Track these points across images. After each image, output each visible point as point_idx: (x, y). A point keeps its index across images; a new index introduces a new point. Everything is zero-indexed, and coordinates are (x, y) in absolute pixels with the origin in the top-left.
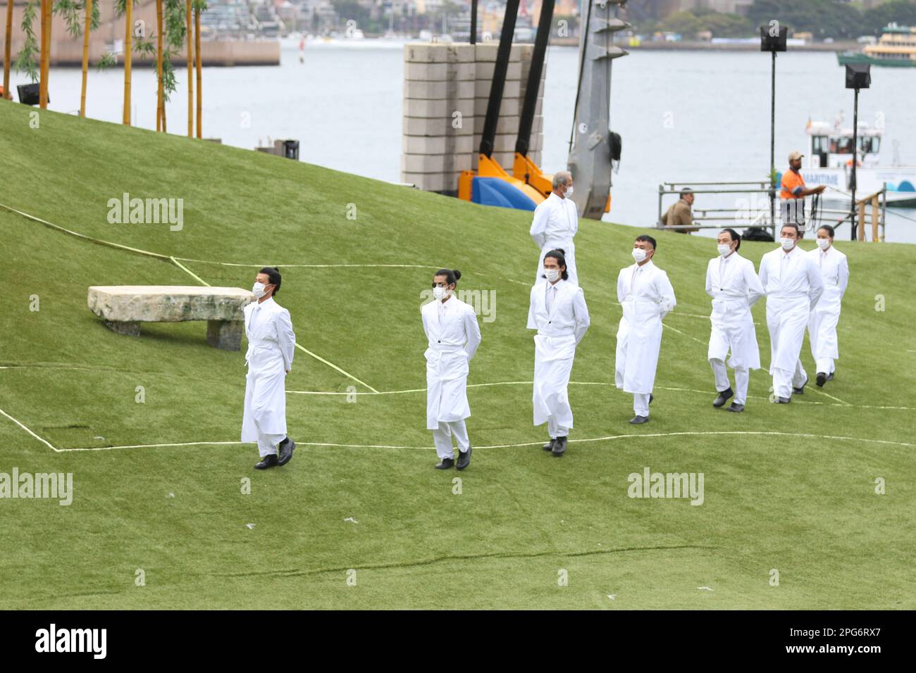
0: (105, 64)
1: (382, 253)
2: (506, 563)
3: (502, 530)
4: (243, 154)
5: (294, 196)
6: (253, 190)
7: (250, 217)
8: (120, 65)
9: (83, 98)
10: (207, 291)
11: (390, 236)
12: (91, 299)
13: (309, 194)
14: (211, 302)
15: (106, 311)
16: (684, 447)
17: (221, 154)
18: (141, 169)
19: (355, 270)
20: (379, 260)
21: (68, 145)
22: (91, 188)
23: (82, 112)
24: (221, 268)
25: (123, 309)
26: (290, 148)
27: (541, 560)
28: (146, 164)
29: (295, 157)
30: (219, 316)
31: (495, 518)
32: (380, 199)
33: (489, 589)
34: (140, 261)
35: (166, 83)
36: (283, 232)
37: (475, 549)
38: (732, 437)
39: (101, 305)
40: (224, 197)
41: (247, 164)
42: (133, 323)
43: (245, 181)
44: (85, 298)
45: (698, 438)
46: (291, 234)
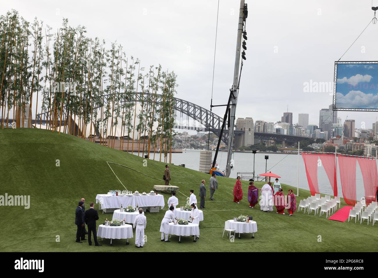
0: (157, 152)
1: (197, 181)
2: (214, 229)
3: (213, 223)
4: (177, 166)
5: (184, 173)
6: (178, 172)
7: (178, 176)
8: (160, 152)
9: (154, 158)
10: (171, 186)
11: (198, 179)
12: (154, 187)
13: (186, 172)
14: (172, 188)
15: (156, 189)
16: (240, 212)
17: (174, 166)
18: (162, 168)
19: (192, 184)
20: (196, 182)
21: (151, 164)
22: (155, 171)
23: (154, 159)
24: (173, 183)
25: (159, 189)
26: (184, 165)
27: (219, 228)
28: (162, 167)
29: (184, 167)
30: (173, 190)
31: (212, 222)
32: (196, 173)
33: (211, 232)
34: (162, 182)
35: (166, 155)
36: (182, 178)
37: (209, 226)
38: (248, 211)
39: (156, 188)
40: (174, 172)
41: (177, 168)
42: (160, 191)
43: (177, 170)
44: (153, 187)
45: (242, 210)
46: (183, 178)
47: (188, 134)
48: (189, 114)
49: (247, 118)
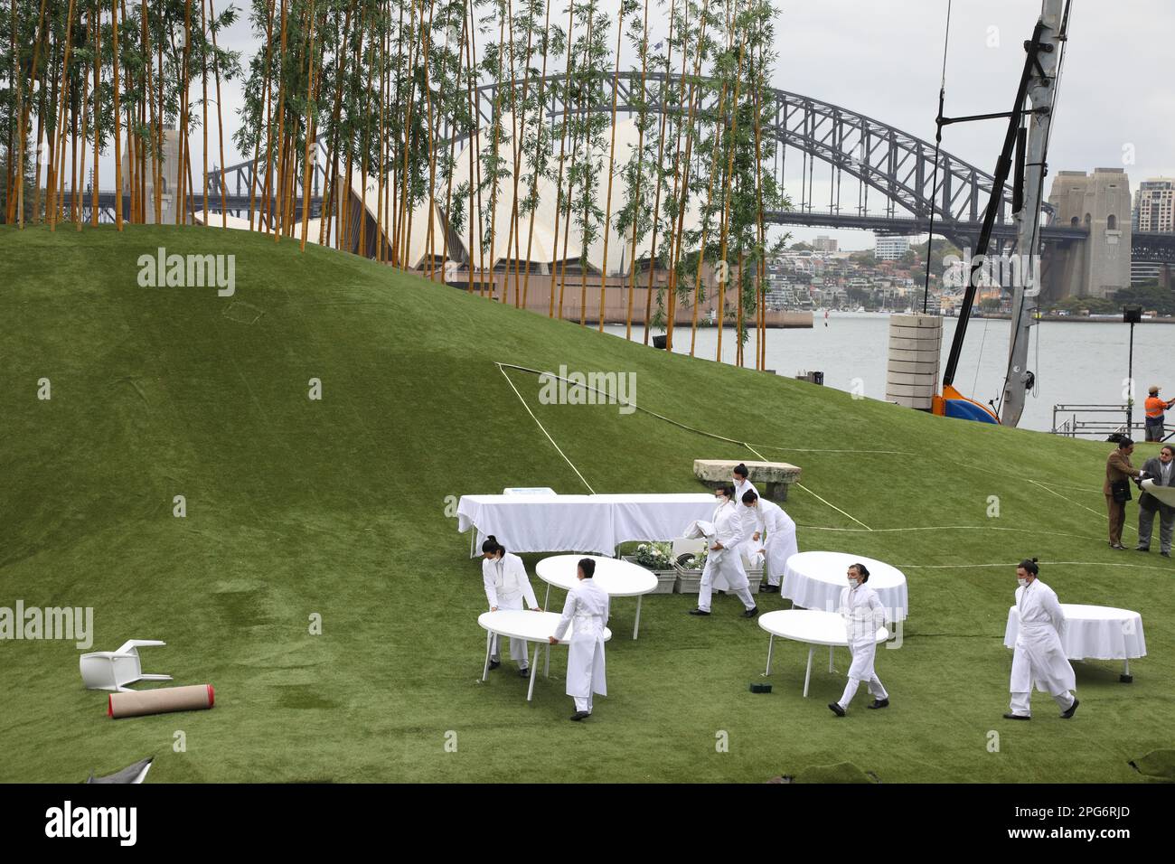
0: (704, 325)
1: (875, 444)
2: (953, 640)
3: (950, 619)
4: (789, 381)
5: (822, 408)
6: (796, 403)
7: (794, 420)
8: (715, 325)
9: (693, 345)
10: (766, 464)
11: (881, 434)
12: (695, 467)
13: (830, 407)
14: (769, 471)
15: (704, 475)
16: (1069, 571)
17: (777, 381)
18: (727, 388)
19: (859, 454)
20: (874, 448)
21: (683, 374)
22: (697, 400)
23: (692, 353)
24: (776, 451)
25: (714, 474)
26: (818, 377)
27: (975, 639)
28: (731, 386)
29: (821, 383)
30: (774, 480)
31: (945, 611)
32: (875, 411)
33: (941, 656)
34: (726, 445)
35: (742, 339)
36: (814, 430)
37: (929, 630)
38: (1100, 567)
39: (701, 471)
40: (778, 407)
41: (792, 387)
42: (721, 482)
43: (791, 398)
44: (692, 467)
45: (1078, 566)
46: (819, 431)
47: (838, 246)
48: (840, 161)
49: (1101, 170)
